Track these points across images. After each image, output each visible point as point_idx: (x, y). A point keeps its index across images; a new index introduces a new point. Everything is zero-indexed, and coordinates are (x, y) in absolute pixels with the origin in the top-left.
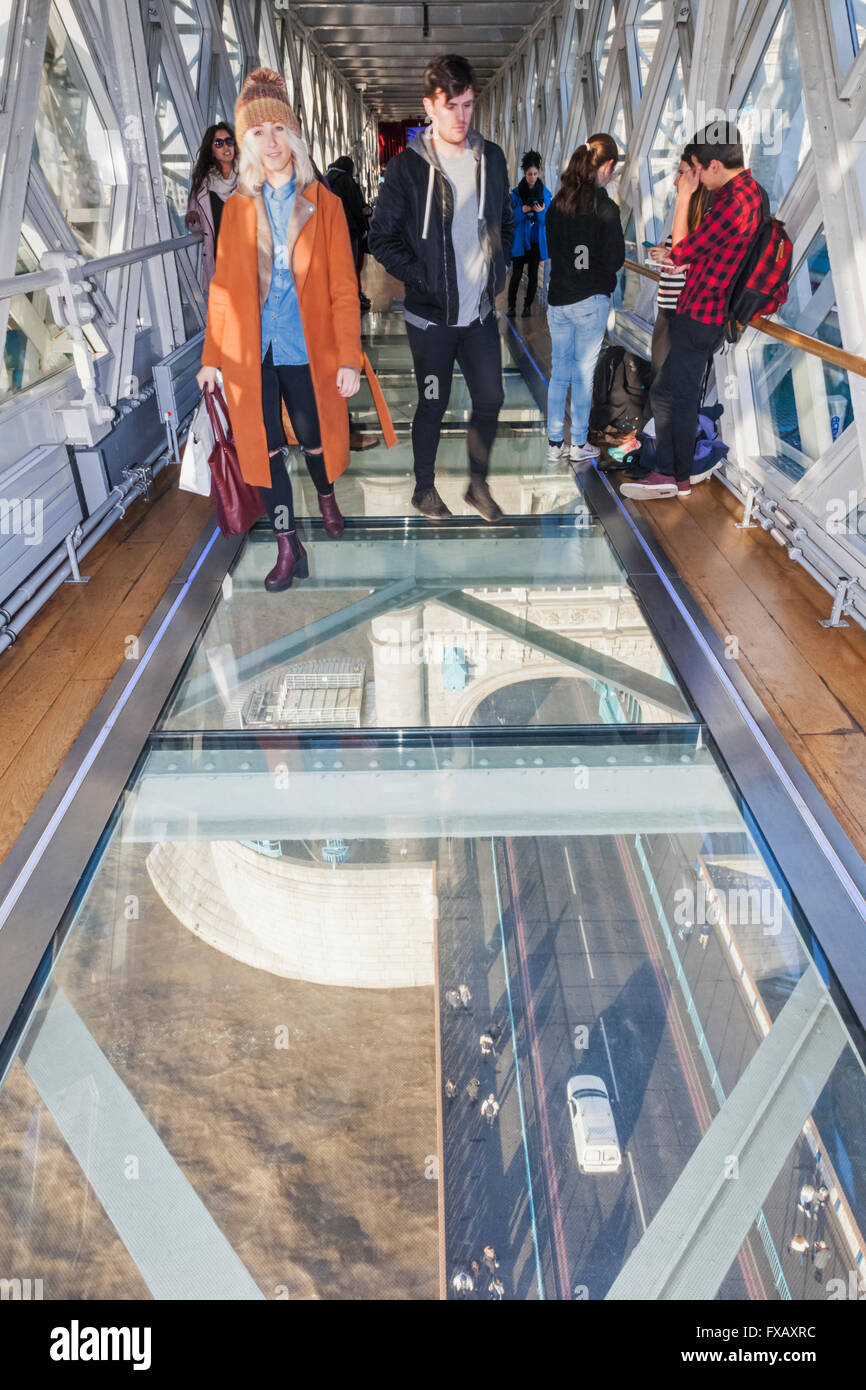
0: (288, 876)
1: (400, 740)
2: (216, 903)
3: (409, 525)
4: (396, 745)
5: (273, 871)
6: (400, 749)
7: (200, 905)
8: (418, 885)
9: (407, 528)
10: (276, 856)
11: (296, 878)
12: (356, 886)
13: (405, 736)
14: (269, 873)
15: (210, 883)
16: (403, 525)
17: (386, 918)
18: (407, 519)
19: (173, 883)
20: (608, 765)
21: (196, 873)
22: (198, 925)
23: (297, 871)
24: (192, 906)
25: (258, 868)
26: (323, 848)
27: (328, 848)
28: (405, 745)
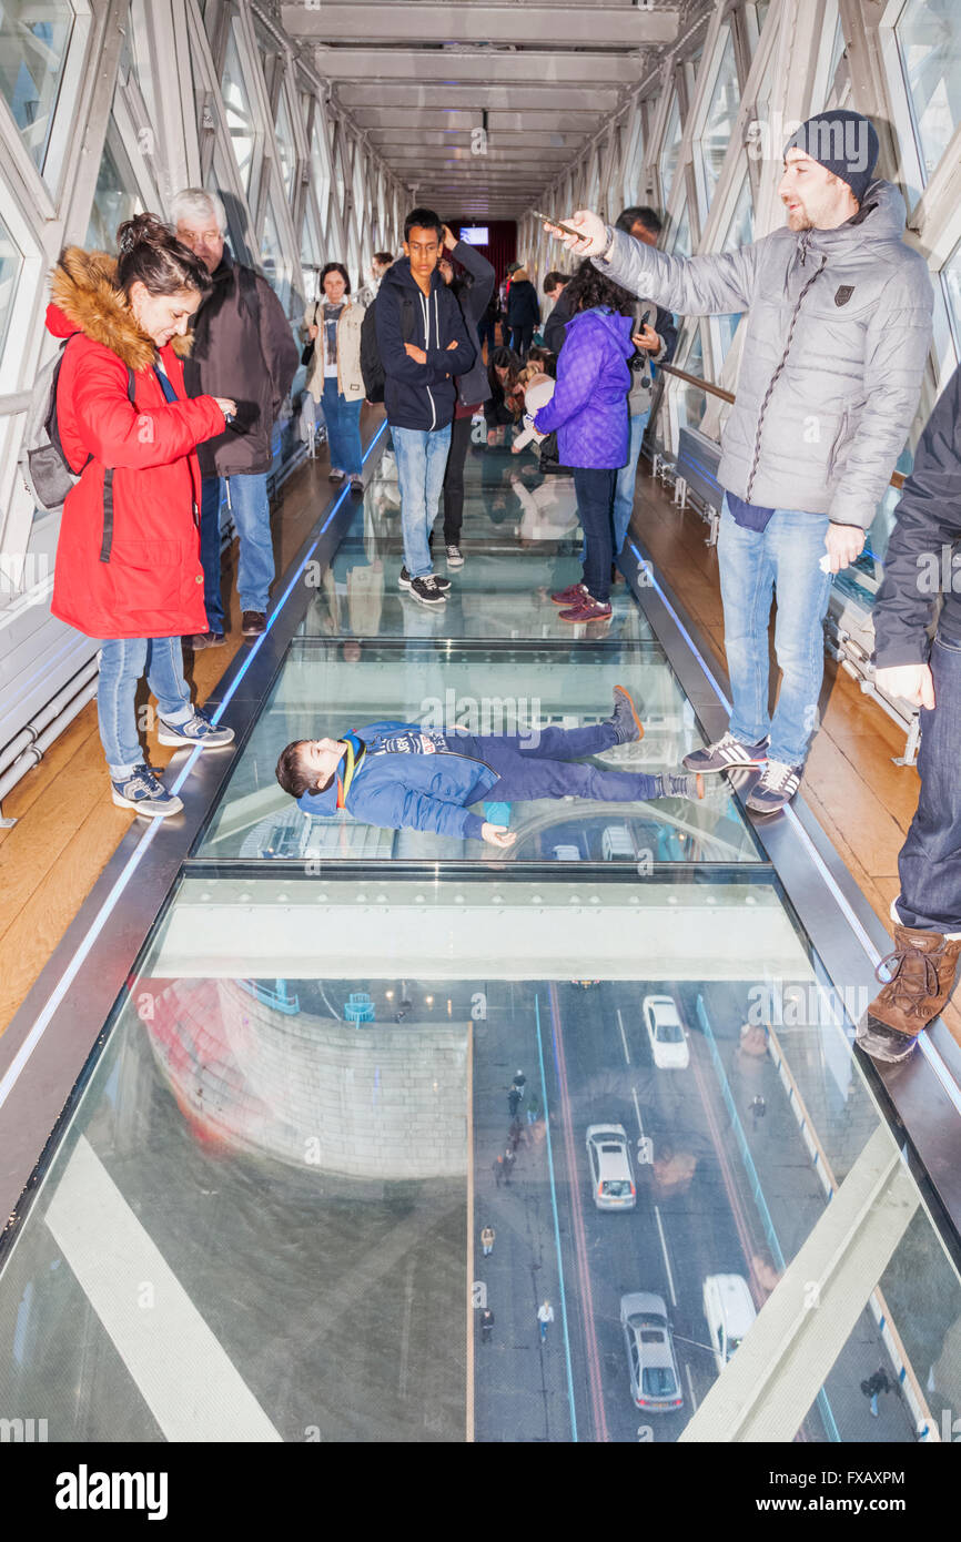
0: (306, 1035)
1: (437, 873)
2: (222, 1065)
3: (452, 647)
4: (431, 878)
5: (288, 1029)
6: (436, 883)
7: (204, 1068)
8: (451, 1049)
9: (449, 651)
10: (292, 1012)
11: (314, 1037)
12: (381, 1049)
13: (441, 870)
14: (284, 1032)
15: (217, 1041)
16: (445, 647)
17: (415, 1087)
18: (449, 641)
19: (175, 1041)
20: (668, 904)
21: (202, 1030)
22: (201, 1091)
23: (316, 1031)
24: (194, 1069)
25: (271, 1026)
26: (346, 1005)
27: (352, 1004)
28: (441, 879)
